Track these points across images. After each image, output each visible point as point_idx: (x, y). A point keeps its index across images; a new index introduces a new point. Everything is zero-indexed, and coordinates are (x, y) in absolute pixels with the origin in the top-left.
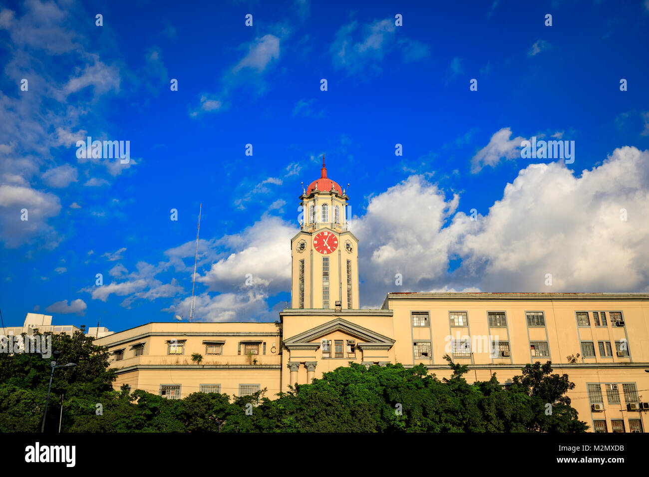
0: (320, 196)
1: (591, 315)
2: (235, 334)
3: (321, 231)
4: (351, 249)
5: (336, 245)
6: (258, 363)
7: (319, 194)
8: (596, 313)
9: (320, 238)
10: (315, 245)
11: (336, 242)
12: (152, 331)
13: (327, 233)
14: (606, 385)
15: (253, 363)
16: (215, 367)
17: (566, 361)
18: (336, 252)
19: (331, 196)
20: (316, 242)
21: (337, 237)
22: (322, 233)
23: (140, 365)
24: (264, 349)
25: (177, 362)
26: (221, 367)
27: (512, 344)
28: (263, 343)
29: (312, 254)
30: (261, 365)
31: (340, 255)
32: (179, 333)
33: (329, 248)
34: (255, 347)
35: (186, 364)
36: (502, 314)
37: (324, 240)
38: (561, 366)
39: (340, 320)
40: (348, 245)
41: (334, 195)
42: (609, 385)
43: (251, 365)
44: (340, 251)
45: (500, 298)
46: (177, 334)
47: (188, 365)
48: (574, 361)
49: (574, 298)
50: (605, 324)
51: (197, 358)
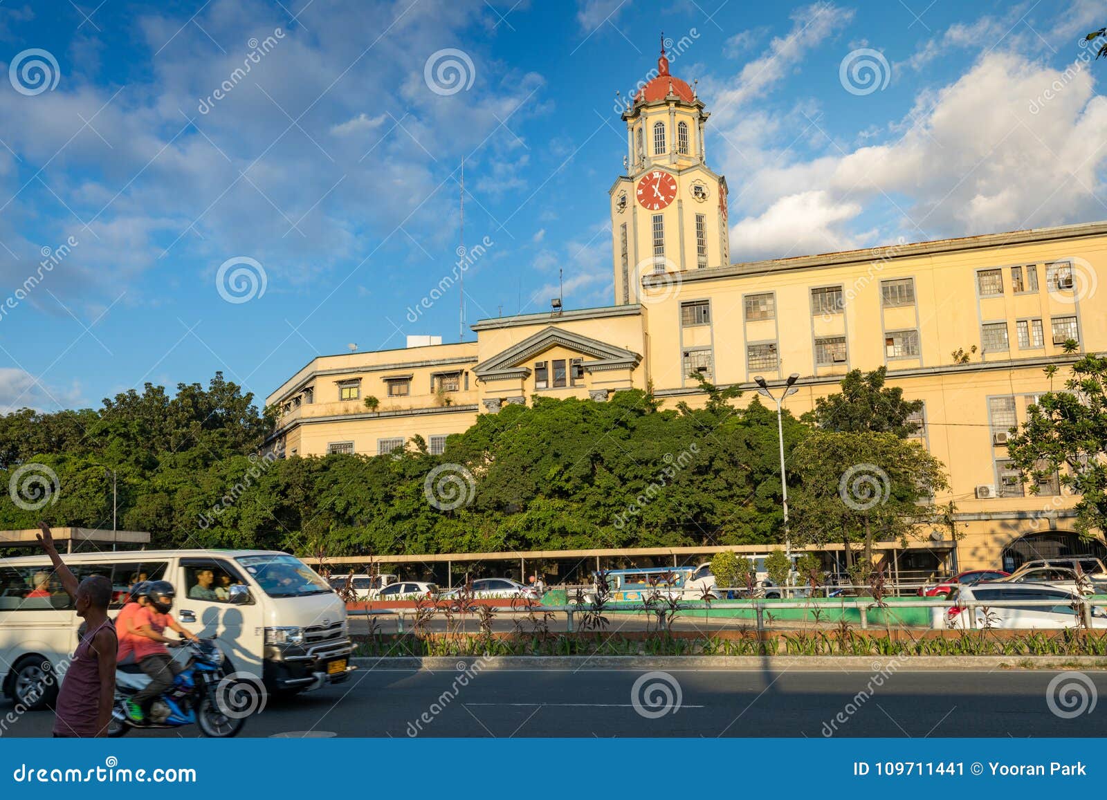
0: (649, 111)
1: (1007, 273)
2: (424, 364)
3: (648, 172)
4: (703, 194)
5: (674, 193)
6: (452, 404)
7: (648, 107)
8: (1016, 268)
9: (647, 184)
10: (640, 198)
11: (673, 187)
12: (319, 370)
13: (658, 173)
14: (1026, 397)
15: (446, 404)
16: (394, 414)
17: (951, 361)
18: (675, 203)
19: (667, 108)
20: (640, 192)
21: (676, 177)
22: (651, 175)
23: (302, 418)
24: (467, 383)
25: (347, 411)
26: (402, 413)
27: (851, 339)
28: (464, 374)
29: (635, 213)
30: (456, 406)
31: (680, 208)
32: (350, 369)
33: (662, 198)
34: (453, 380)
35: (356, 412)
36: (838, 289)
37: (653, 187)
38: (937, 370)
39: (553, 329)
40: (697, 188)
41: (672, 105)
42: (1032, 397)
43: (443, 405)
44: (680, 201)
45: (832, 262)
46: (349, 371)
47: (361, 413)
48: (965, 359)
49: (972, 245)
50: (1036, 287)
51: (372, 402)
